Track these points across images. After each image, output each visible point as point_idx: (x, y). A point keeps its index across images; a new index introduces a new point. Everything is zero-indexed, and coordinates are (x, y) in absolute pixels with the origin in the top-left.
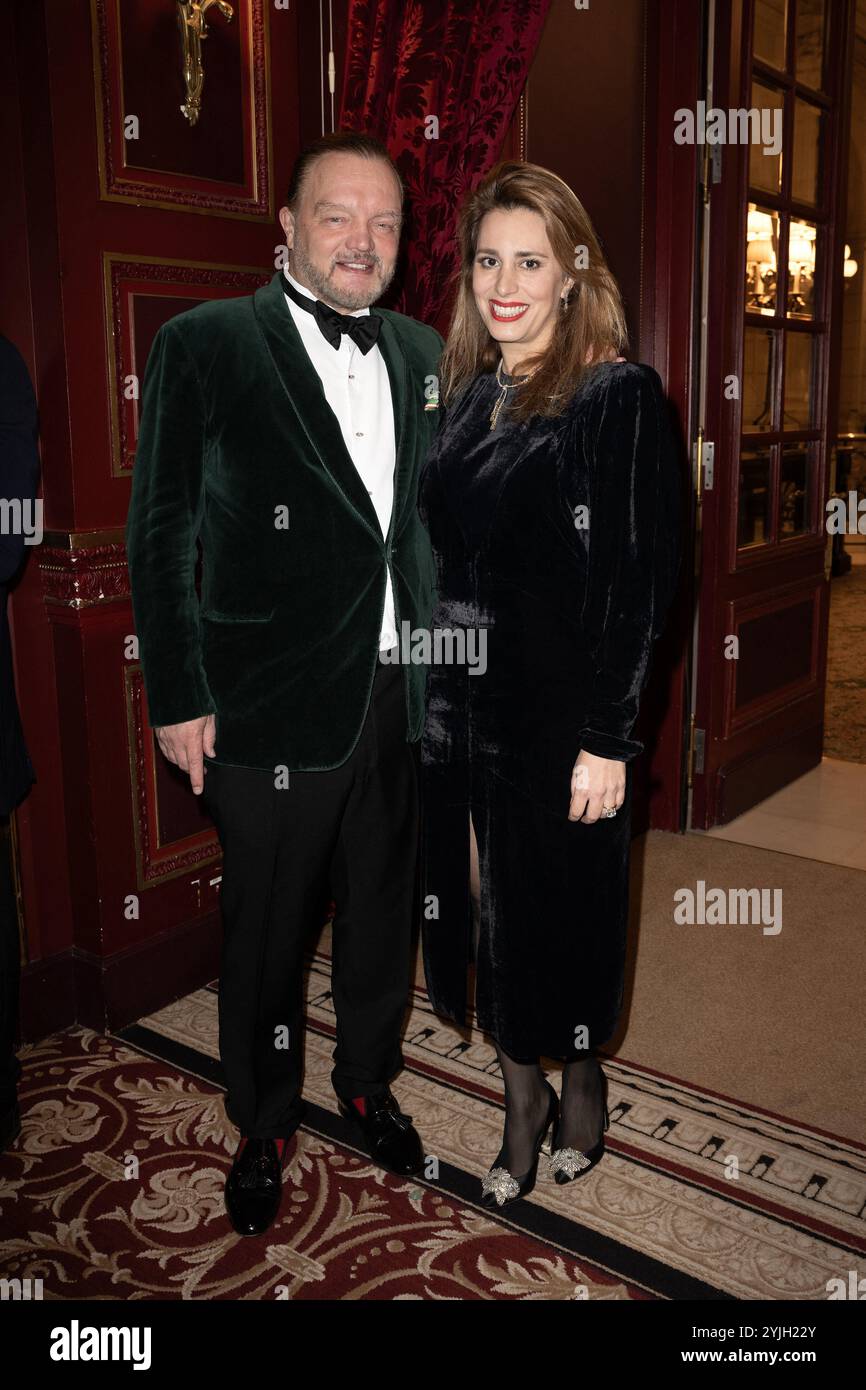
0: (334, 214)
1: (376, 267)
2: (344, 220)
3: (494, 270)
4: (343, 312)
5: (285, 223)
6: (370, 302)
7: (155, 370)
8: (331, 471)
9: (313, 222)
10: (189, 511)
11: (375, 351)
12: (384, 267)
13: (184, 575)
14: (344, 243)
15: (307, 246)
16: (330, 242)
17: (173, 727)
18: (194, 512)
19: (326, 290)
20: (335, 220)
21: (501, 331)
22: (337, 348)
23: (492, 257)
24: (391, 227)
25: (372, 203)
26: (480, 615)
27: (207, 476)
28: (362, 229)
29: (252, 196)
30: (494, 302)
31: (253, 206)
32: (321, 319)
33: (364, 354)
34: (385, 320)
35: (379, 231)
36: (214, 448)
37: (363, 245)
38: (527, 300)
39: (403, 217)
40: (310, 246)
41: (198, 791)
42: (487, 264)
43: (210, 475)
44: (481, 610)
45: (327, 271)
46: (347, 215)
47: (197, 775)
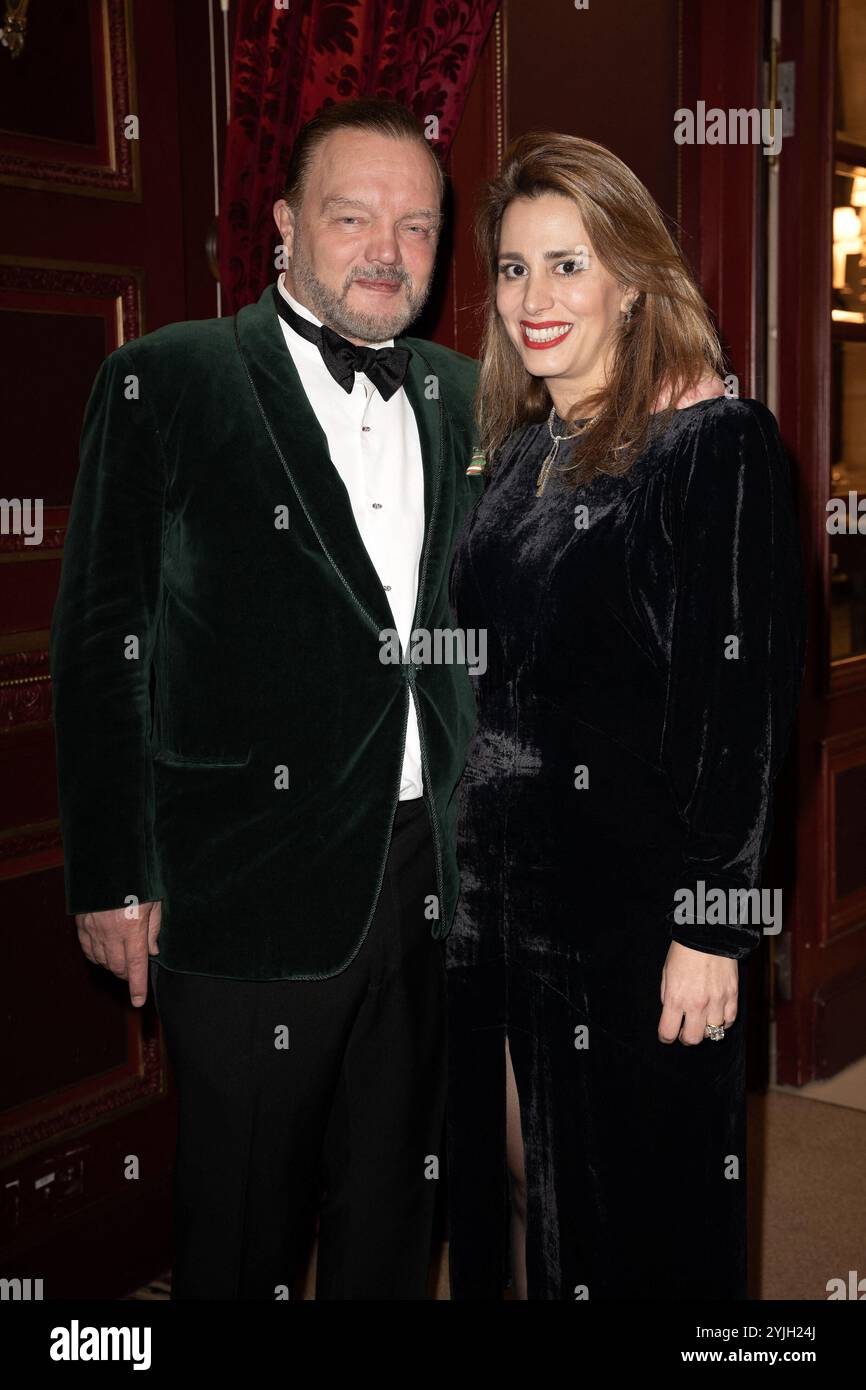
0: (349, 213)
1: (404, 286)
2: (362, 221)
3: (521, 281)
4: (358, 343)
5: (281, 222)
6: (397, 331)
7: (98, 417)
8: (334, 558)
9: (320, 223)
10: (146, 610)
11: (400, 396)
12: (414, 287)
13: (139, 698)
14: (363, 252)
15: (312, 256)
16: (343, 252)
17: (108, 912)
18: (152, 611)
19: (338, 315)
20: (349, 220)
21: (542, 363)
22: (349, 390)
23: (517, 263)
24: (426, 232)
25: (401, 199)
26: (521, 754)
27: (166, 563)
28: (387, 234)
29: (108, 163)
30: (525, 324)
31: (112, 176)
32: (328, 350)
33: (386, 398)
34: (413, 351)
35: (408, 237)
36: (176, 523)
37: (388, 256)
38: (569, 317)
39: (442, 218)
40: (316, 256)
41: (138, 1001)
42: (512, 274)
43: (170, 561)
44: (524, 747)
45: (340, 291)
46: (365, 215)
47: (138, 980)
